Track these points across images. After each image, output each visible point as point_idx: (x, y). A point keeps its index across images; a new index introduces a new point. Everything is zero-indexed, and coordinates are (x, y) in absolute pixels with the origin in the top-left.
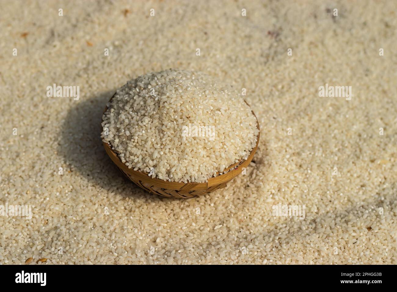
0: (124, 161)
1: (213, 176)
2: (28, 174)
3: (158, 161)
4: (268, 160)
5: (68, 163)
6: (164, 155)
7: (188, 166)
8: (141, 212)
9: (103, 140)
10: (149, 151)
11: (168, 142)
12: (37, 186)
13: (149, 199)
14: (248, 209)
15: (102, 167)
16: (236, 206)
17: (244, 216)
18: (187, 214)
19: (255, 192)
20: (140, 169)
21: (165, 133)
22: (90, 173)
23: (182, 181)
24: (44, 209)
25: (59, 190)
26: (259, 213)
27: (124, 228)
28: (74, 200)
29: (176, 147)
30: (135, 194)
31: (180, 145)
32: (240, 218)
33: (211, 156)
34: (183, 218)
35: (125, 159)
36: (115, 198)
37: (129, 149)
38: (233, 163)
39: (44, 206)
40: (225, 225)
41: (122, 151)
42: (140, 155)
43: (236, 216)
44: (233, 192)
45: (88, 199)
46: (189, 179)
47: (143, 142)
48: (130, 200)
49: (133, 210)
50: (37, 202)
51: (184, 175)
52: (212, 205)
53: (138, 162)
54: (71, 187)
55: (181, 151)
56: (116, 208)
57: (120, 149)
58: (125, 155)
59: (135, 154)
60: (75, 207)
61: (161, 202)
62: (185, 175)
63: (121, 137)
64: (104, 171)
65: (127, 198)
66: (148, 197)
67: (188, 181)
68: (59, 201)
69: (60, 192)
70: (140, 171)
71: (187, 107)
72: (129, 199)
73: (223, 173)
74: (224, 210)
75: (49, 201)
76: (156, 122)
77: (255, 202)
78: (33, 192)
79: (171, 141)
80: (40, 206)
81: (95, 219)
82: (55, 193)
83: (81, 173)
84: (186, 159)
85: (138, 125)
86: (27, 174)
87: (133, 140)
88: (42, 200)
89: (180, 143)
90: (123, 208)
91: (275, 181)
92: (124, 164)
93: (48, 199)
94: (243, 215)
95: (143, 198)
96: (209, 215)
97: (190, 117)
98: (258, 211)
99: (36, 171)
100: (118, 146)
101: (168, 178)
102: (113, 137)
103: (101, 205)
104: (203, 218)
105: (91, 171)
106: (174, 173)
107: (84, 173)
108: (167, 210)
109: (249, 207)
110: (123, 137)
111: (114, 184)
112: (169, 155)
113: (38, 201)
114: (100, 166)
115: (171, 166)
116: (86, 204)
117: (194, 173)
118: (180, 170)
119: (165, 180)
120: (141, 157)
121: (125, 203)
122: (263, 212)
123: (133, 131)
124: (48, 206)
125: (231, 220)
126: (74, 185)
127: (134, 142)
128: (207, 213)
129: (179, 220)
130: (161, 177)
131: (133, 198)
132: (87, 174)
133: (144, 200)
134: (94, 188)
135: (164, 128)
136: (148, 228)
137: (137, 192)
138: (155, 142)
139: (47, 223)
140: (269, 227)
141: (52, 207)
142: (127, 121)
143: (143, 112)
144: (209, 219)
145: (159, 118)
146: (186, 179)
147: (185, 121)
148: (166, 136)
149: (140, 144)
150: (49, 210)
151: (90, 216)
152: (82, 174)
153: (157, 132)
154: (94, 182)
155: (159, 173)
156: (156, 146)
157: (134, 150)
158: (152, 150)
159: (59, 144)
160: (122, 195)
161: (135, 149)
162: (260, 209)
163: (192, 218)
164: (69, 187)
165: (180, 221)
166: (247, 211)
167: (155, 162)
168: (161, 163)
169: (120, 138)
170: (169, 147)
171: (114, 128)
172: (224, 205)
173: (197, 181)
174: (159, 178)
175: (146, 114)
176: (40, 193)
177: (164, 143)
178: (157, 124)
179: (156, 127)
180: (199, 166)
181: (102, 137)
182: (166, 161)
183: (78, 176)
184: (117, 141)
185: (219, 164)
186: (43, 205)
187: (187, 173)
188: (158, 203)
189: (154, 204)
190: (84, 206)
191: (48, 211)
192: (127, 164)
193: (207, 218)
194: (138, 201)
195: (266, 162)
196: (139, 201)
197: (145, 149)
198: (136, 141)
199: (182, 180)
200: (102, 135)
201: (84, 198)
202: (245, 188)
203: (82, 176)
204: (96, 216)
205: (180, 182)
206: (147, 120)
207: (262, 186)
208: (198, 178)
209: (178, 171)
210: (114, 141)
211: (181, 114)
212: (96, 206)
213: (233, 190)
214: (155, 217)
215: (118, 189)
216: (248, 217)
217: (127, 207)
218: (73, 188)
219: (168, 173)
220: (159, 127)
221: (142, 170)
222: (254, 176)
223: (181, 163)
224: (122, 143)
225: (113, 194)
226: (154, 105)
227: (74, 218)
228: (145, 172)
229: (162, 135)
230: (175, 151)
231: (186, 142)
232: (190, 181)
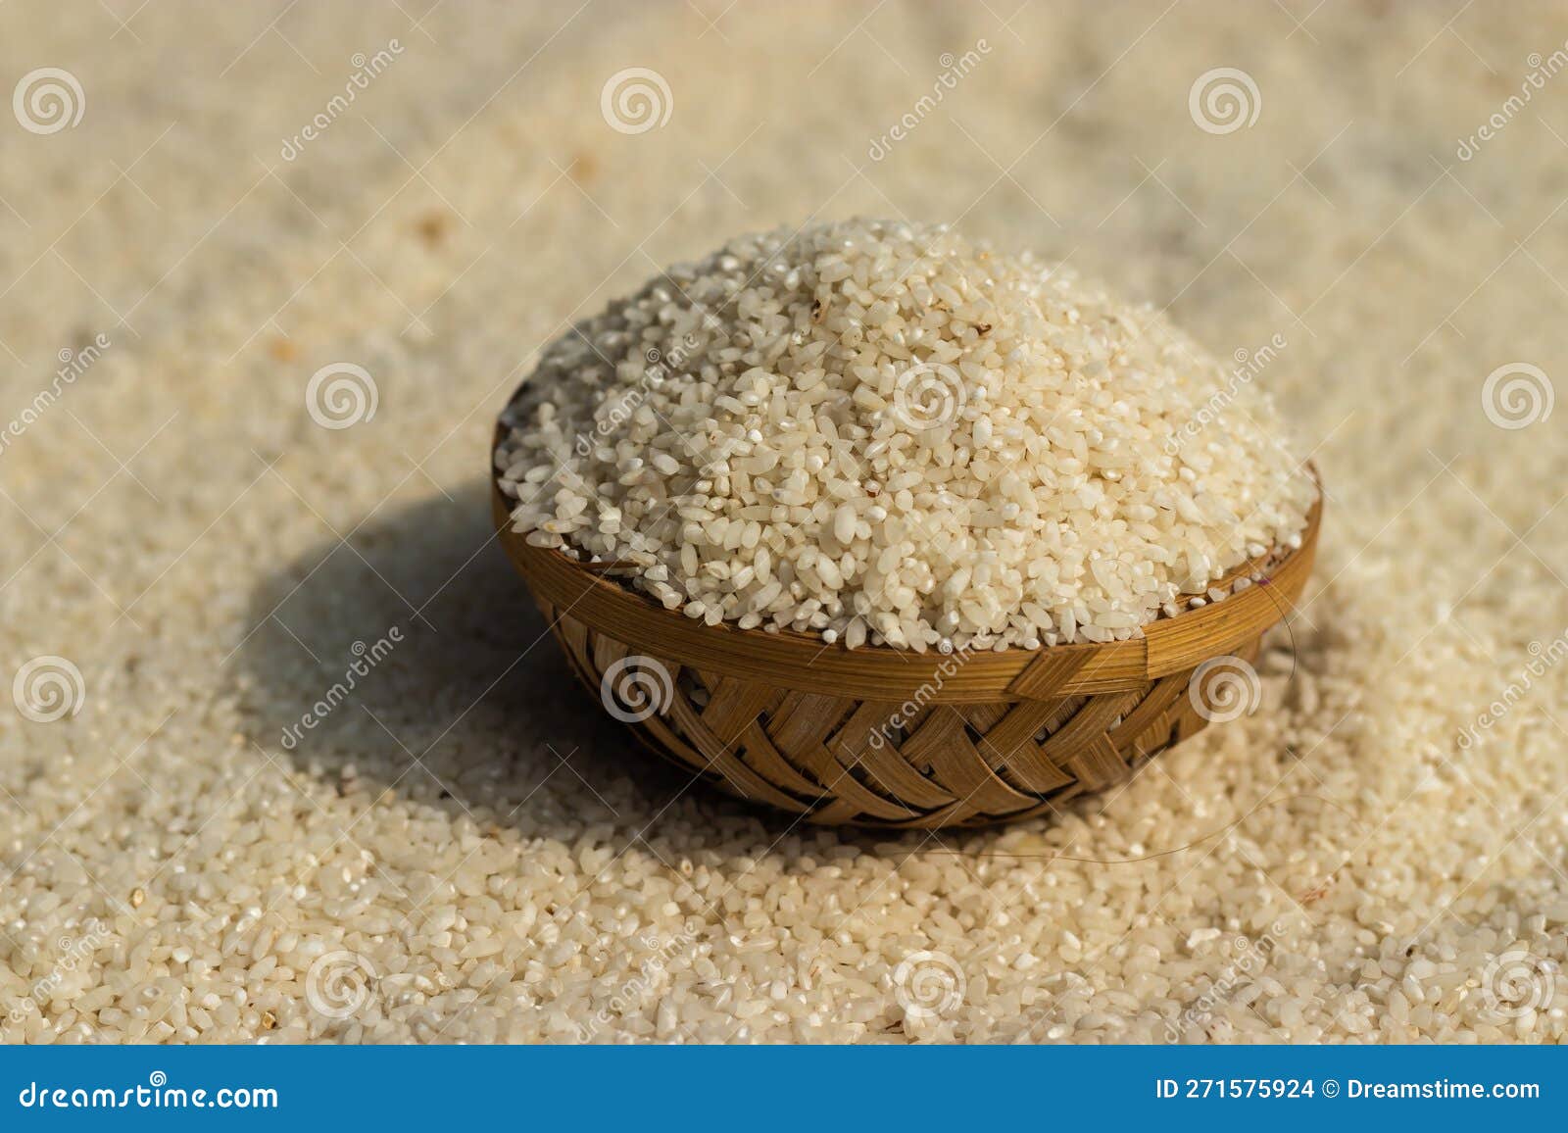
0: (670, 598)
1: (1162, 614)
2: (114, 837)
3: (862, 555)
4: (1362, 626)
5: (317, 770)
6: (895, 518)
7: (1028, 560)
8: (777, 916)
9: (531, 540)
10: (806, 517)
11: (901, 460)
12: (180, 869)
13: (802, 853)
14: (1333, 841)
15: (507, 755)
16: (1261, 841)
17: (1320, 875)
18: (1022, 903)
19: (1346, 760)
20: (768, 619)
21: (877, 416)
22: (449, 787)
23: (1012, 645)
24: (241, 962)
25: (303, 875)
26: (1394, 848)
27: (706, 987)
28: (398, 905)
29: (946, 475)
30: (721, 844)
31: (968, 467)
32: (1304, 883)
33: (1132, 510)
34: (1003, 919)
35: (680, 588)
36: (620, 870)
37: (691, 530)
38: (1243, 557)
39: (243, 947)
40: (1235, 923)
41: (651, 559)
42: (756, 549)
43: (1279, 876)
44: (1221, 786)
45: (473, 890)
46: (1047, 623)
47: (765, 487)
48: (703, 869)
49: (732, 906)
50: (201, 936)
51: (1013, 609)
52: (1137, 850)
53: (755, 584)
54: (366, 855)
55: (975, 490)
56: (634, 909)
57: (641, 548)
58: (674, 569)
59: (729, 546)
60: (410, 932)
61: (867, 861)
62: (1021, 613)
63: (630, 494)
64: (523, 766)
65: (685, 864)
66: (794, 846)
67: (1040, 634)
68: (316, 917)
69: (313, 886)
70: (771, 628)
71: (965, 286)
72: (696, 866)
73: (1209, 600)
74: (1208, 864)
75: (261, 922)
76: (813, 381)
77: (1360, 803)
78: (160, 901)
79: (913, 451)
80: (220, 949)
81: (536, 972)
82: (288, 890)
83: (404, 791)
84: (1012, 525)
85: (716, 412)
86: (106, 835)
87: (704, 486)
88: (225, 921)
89: (963, 455)
90: (672, 909)
91: (1428, 705)
92: (680, 614)
93: (255, 913)
94: (1314, 870)
95: (766, 857)
96: (1135, 896)
97: (989, 327)
98: (1386, 838)
99: (153, 819)
100: (621, 543)
101: (934, 637)
102: (584, 513)
103: (551, 912)
104: (1107, 912)
105: (455, 780)
106: (965, 603)
107: (421, 789)
108: (907, 897)
109: (1334, 827)
110: (641, 494)
111: (590, 814)
112: (918, 517)
113: (203, 928)
114: (499, 752)
115: (943, 571)
116: (474, 913)
117: (1067, 592)
118: (997, 583)
119: (922, 649)
120: (764, 561)
121: (677, 884)
122: (1409, 843)
123: (695, 446)
124: (266, 939)
125: (1267, 895)
126: (382, 843)
127: (712, 494)
128: (1121, 882)
129: (988, 931)
130: (895, 633)
131: (715, 858)
132: (435, 792)
133: (774, 865)
134: (489, 843)
135: (863, 396)
136: (837, 978)
137: (727, 833)
138: (831, 472)
139: (274, 1025)
140: (1468, 904)
141: (289, 944)
142: (647, 418)
143: (729, 355)
144: (1142, 910)
145: (828, 363)
146: (1031, 629)
147: (968, 350)
148: (887, 427)
149: (749, 498)
150: (273, 961)
151: (509, 959)
152: (410, 797)
153: (828, 424)
154: (486, 820)
155: (880, 616)
156: (836, 488)
157: (723, 533)
158: (822, 511)
159: (245, 710)
160: (653, 857)
161: (723, 522)
162: (1392, 828)
163: (1050, 913)
164: (357, 857)
165: (995, 933)
166: (1326, 844)
167: (849, 564)
168: (888, 561)
169: (627, 504)
170: (912, 478)
171: (579, 472)
172: (1195, 844)
173: (1088, 632)
174: (885, 646)
175: (753, 357)
176: (205, 892)
177: (880, 466)
178: (821, 389)
179: (815, 408)
180: (1087, 563)
181: (516, 529)
182: (911, 548)
183: (389, 808)
184: (611, 516)
185: (1183, 555)
186: (233, 944)
187: (1030, 598)
188: (855, 867)
189: (835, 872)
190: (463, 925)
191: (265, 966)
192: (696, 609)
193: (1129, 913)
194: (749, 864)
195: (1353, 634)
196: (756, 869)
197: (780, 514)
198: (724, 486)
199: (1010, 637)
200: (513, 522)
201: (453, 889)
202: (1281, 759)
203: (412, 806)
204: (541, 957)
205: (1002, 647)
206: (760, 385)
207: (1374, 730)
208: (1094, 614)
209: (982, 587)
210: (592, 529)
211: (940, 318)
212: (529, 915)
213: (1222, 777)
214: (856, 924)
215: (621, 831)
216: (1344, 874)
217: (697, 902)
218: (378, 858)
219: (932, 609)
220: (835, 401)
221: (781, 621)
222: (1309, 700)
223: (991, 547)
224: (642, 522)
225: (604, 853)
226: (784, 312)
227: (424, 982)
228: (802, 628)
229: (858, 432)
230: (945, 498)
231: (998, 443)
232: (1052, 639)
